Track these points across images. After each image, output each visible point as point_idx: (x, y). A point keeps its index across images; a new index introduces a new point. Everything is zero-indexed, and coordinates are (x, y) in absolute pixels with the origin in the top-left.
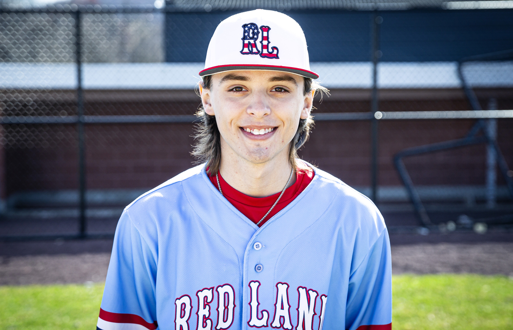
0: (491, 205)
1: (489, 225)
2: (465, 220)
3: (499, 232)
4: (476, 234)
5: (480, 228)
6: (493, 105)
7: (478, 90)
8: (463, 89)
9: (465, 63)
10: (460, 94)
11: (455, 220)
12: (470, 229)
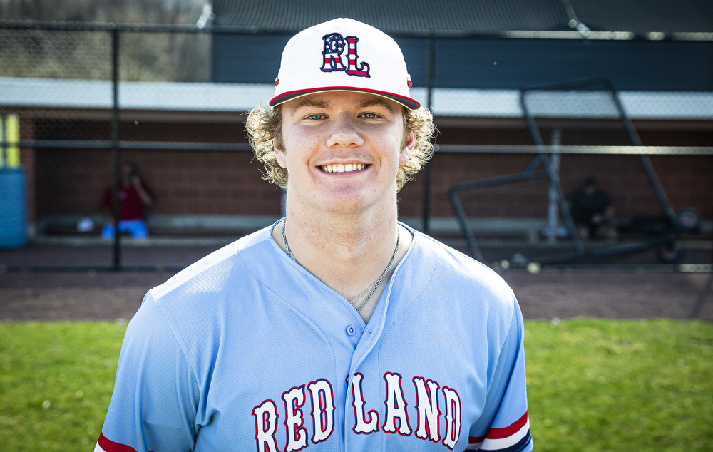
1: (543, 265)
2: (519, 259)
3: (553, 272)
4: (528, 273)
5: (534, 268)
6: (557, 136)
7: (540, 119)
8: (525, 117)
9: (529, 92)
10: (521, 124)
11: (509, 260)
12: (524, 268)
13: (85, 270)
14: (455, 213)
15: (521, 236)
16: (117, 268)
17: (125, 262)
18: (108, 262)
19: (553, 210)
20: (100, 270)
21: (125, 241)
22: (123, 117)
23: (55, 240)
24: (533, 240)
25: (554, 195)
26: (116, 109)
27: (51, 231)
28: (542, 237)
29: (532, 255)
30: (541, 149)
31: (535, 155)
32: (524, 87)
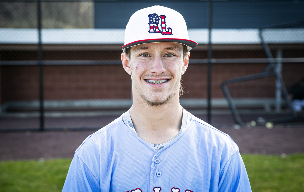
0: (278, 110)
1: (275, 123)
2: (261, 120)
3: (280, 127)
4: (267, 128)
5: (269, 125)
6: (279, 54)
7: (271, 45)
8: (262, 44)
9: (263, 30)
10: (260, 47)
11: (256, 120)
12: (264, 125)
13: (24, 131)
14: (225, 96)
15: (261, 108)
16: (42, 129)
17: (47, 126)
18: (37, 126)
19: (278, 94)
20: (33, 131)
21: (47, 115)
22: (45, 48)
23: (11, 115)
24: (268, 110)
25: (279, 84)
26: (40, 44)
27: (10, 110)
28: (273, 107)
29: (268, 118)
30: (271, 60)
31: (268, 64)
32: (261, 27)
